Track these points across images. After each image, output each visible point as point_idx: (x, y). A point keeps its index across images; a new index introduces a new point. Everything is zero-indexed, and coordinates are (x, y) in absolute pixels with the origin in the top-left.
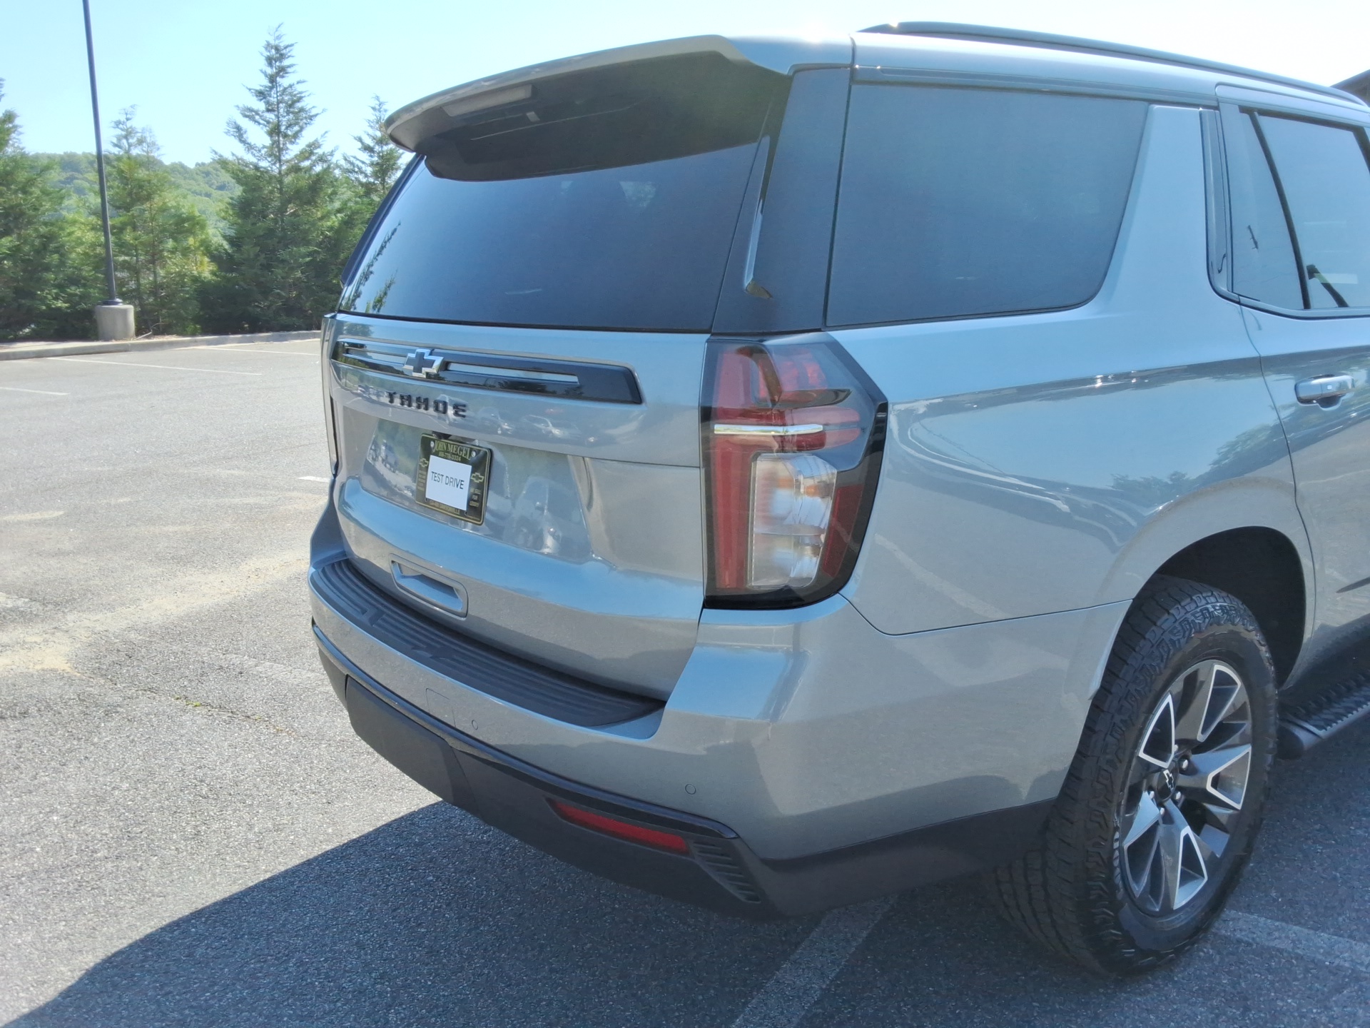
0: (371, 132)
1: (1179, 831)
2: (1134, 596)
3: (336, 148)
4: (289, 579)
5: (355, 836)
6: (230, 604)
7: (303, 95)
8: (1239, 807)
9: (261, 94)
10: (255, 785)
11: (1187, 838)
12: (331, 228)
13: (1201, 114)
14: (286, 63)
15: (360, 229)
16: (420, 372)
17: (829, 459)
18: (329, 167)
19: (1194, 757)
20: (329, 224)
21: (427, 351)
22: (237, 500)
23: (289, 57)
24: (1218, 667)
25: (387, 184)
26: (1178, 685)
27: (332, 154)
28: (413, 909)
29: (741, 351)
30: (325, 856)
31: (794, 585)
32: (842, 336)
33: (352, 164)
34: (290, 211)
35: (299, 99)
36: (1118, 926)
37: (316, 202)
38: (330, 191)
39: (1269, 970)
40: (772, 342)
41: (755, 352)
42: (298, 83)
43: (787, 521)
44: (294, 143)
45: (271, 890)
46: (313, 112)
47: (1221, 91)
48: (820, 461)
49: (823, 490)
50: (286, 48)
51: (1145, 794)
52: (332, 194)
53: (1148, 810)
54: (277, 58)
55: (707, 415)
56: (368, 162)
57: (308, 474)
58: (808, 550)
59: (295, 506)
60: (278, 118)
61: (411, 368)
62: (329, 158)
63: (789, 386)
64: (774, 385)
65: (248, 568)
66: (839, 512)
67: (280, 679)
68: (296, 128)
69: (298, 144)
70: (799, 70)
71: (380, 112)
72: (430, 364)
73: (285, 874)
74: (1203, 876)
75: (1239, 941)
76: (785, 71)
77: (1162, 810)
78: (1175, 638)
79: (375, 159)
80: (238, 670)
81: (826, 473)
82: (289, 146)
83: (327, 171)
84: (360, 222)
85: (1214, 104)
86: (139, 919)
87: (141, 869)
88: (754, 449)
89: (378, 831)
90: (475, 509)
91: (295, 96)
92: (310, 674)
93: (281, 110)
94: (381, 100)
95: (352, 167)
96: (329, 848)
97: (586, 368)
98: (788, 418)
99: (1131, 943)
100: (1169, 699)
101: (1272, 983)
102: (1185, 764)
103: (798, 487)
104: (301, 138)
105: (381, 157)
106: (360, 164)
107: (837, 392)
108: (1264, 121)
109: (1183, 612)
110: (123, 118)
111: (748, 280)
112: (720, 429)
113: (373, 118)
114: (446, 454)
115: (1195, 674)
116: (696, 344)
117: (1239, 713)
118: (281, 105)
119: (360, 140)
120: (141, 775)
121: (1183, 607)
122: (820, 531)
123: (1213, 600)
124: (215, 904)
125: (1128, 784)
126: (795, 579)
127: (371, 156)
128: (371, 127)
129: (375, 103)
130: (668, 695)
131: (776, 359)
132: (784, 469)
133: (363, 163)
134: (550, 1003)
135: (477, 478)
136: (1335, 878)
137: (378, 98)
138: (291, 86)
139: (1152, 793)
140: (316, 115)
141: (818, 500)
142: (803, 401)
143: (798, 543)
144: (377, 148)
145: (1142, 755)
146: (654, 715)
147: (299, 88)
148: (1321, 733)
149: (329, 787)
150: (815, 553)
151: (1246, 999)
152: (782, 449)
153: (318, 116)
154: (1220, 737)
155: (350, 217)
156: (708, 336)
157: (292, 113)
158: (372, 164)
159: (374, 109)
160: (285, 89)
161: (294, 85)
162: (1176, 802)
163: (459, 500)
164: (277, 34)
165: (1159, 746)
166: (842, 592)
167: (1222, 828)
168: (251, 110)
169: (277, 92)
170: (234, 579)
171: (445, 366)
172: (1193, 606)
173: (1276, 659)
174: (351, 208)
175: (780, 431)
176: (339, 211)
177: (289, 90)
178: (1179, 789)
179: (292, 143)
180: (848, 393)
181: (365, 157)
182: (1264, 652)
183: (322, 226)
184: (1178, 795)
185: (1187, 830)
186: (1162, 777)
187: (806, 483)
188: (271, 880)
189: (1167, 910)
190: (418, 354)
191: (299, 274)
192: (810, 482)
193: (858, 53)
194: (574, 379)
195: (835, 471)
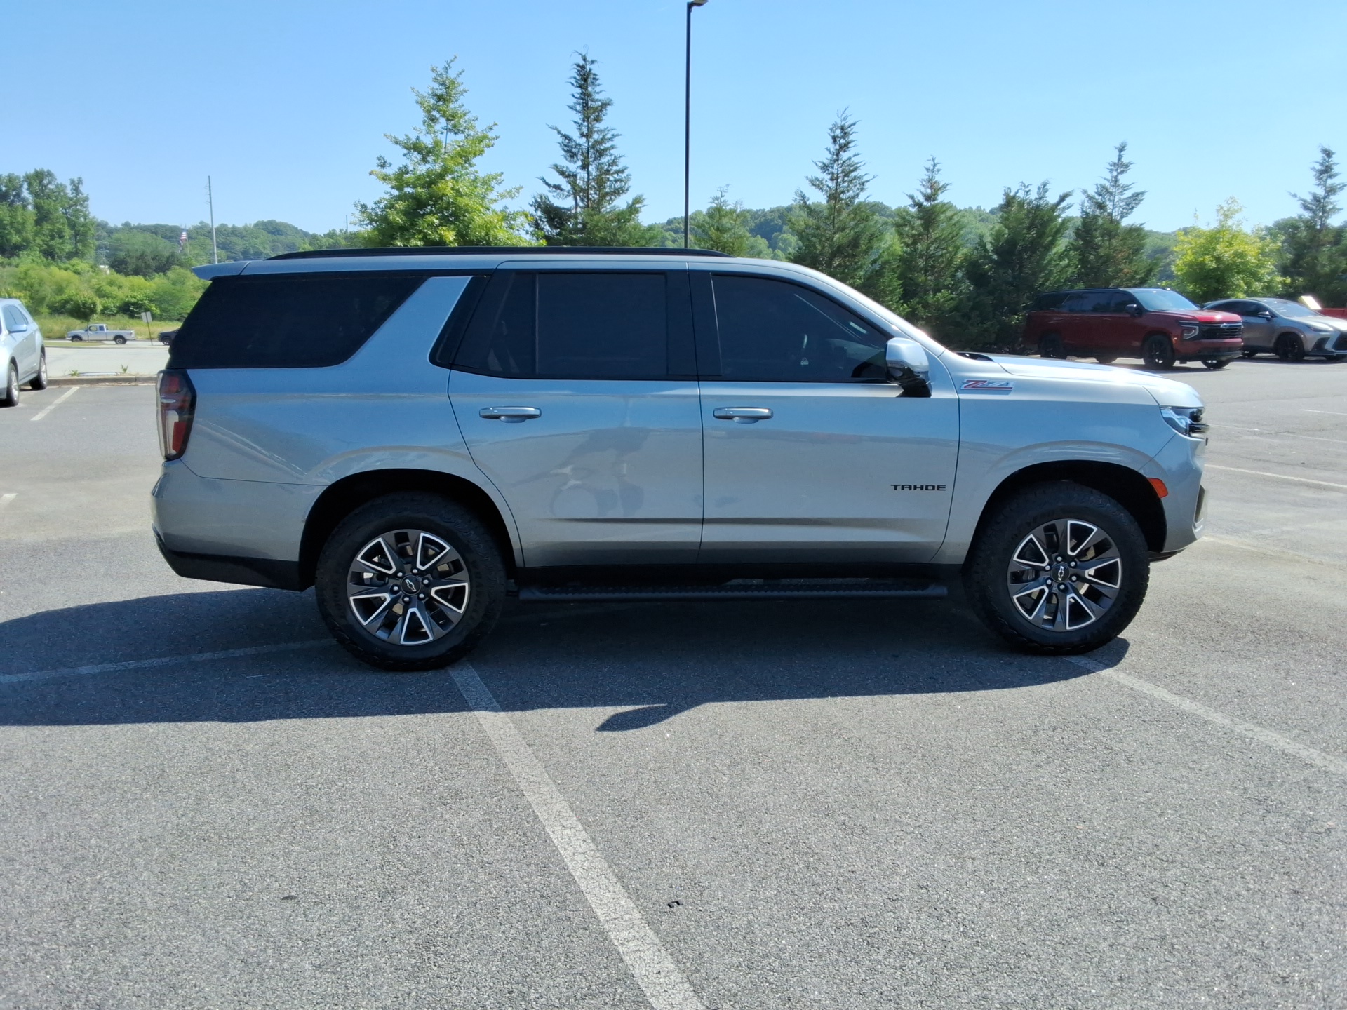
0: (923, 189)
7: (858, 165)
9: (825, 168)
14: (848, 139)
23: (850, 133)
34: (836, 262)
35: (855, 169)
42: (854, 156)
46: (865, 179)
50: (850, 127)
54: (842, 138)
60: (837, 185)
68: (851, 193)
71: (933, 172)
79: (922, 212)
91: (851, 166)
93: (841, 179)
94: (936, 162)
105: (926, 211)
110: (719, 195)
113: (925, 178)
118: (840, 174)
119: (912, 197)
127: (918, 210)
128: (924, 186)
129: (930, 165)
137: (933, 160)
138: (850, 159)
140: (867, 181)
144: (926, 203)
147: (855, 160)
157: (849, 180)
159: (928, 170)
160: (845, 161)
164: (843, 116)
168: (817, 179)
169: (838, 164)
176: (875, 261)
177: (848, 162)
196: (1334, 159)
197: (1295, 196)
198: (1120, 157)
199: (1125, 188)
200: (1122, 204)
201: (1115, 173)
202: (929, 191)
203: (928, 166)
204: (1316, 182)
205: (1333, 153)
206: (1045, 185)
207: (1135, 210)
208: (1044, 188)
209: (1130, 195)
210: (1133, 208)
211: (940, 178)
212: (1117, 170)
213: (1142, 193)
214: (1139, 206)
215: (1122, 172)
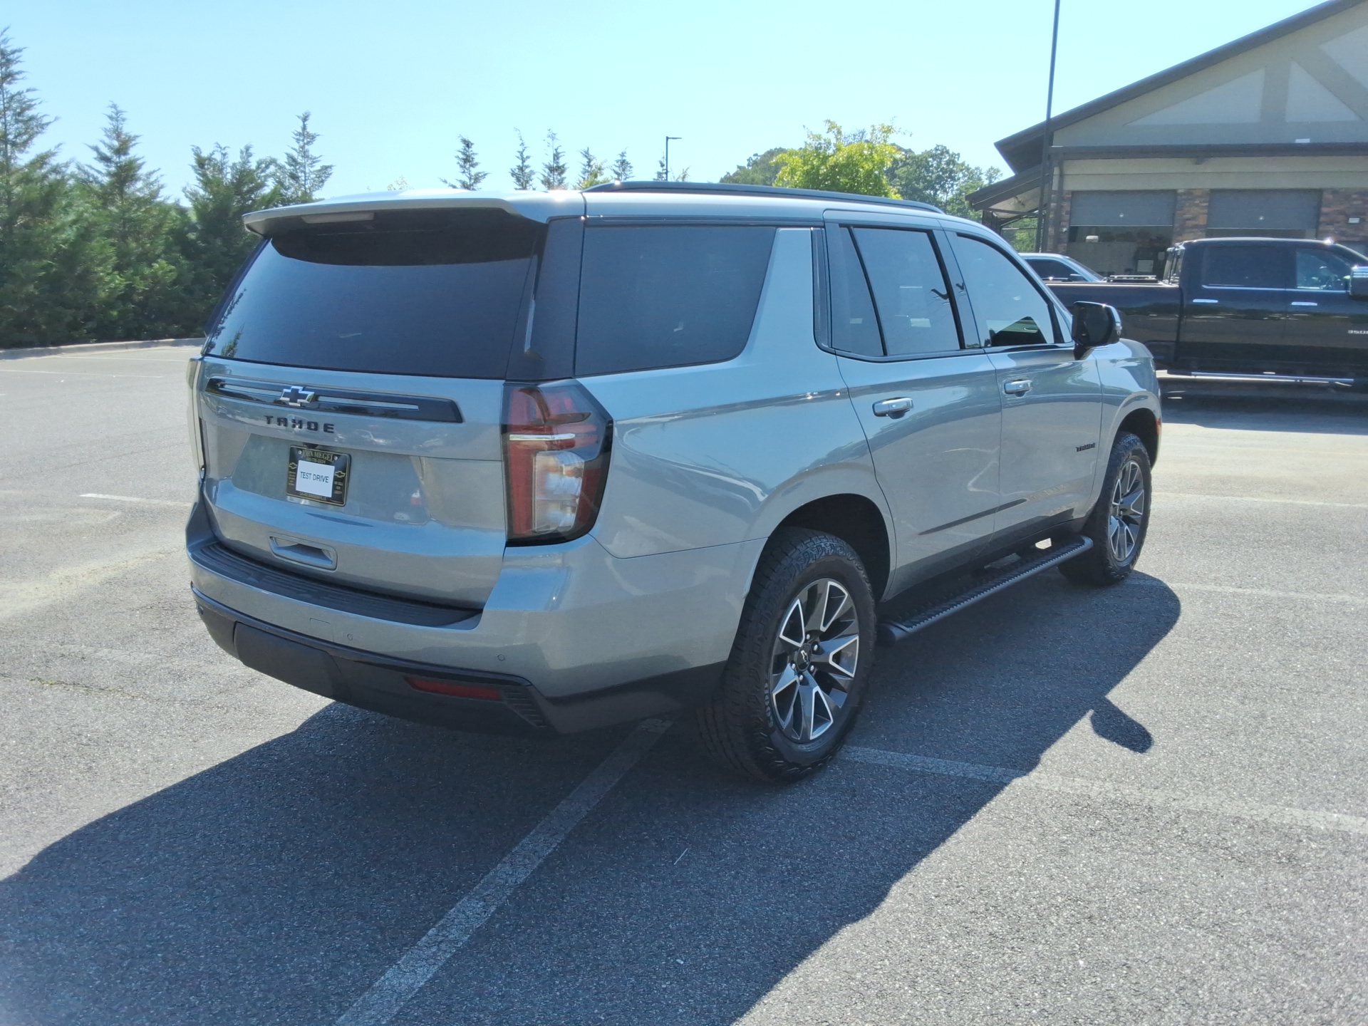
0: (107, 140)
1: (812, 689)
2: (769, 535)
3: (72, 160)
4: (102, 584)
5: (224, 760)
6: (52, 606)
7: (33, 103)
8: (853, 675)
10: (127, 735)
11: (817, 694)
12: (65, 242)
13: (811, 232)
14: (14, 68)
15: (98, 242)
16: (296, 402)
17: (579, 453)
18: (63, 177)
19: (821, 644)
20: (64, 236)
21: (300, 388)
22: (26, 518)
23: (17, 62)
24: (831, 583)
25: (126, 193)
26: (804, 593)
27: (67, 165)
28: (284, 798)
29: (521, 390)
30: (203, 773)
31: (561, 531)
32: (584, 381)
33: (86, 173)
34: (20, 221)
35: (30, 107)
36: (771, 745)
37: (49, 214)
38: (64, 203)
39: (872, 775)
40: (543, 385)
41: (532, 391)
42: (28, 90)
43: (555, 493)
44: (23, 151)
45: (165, 797)
46: (45, 120)
47: (827, 215)
48: (574, 455)
49: (576, 473)
50: (13, 52)
51: (789, 665)
52: (66, 206)
53: (790, 675)
55: (505, 429)
56: (104, 171)
57: (88, 492)
58: (569, 509)
59: (85, 521)
60: (6, 126)
61: (288, 399)
62: (64, 169)
63: (554, 412)
64: (544, 408)
65: (58, 576)
66: (585, 488)
67: (121, 661)
68: (25, 137)
69: (27, 152)
70: (552, 220)
71: (117, 121)
72: (304, 397)
73: (174, 787)
74: (829, 719)
75: (856, 762)
76: (543, 220)
77: (801, 677)
78: (799, 563)
79: (113, 169)
80: (80, 656)
81: (578, 462)
82: (17, 154)
83: (62, 182)
84: (98, 234)
85: (822, 224)
86: (63, 823)
87: (51, 793)
88: (534, 450)
89: (242, 756)
90: (339, 496)
91: (25, 103)
92: (147, 656)
93: (8, 119)
94: (119, 109)
95: (86, 177)
96: (205, 768)
97: (422, 400)
98: (554, 430)
99: (781, 757)
100: (798, 602)
101: (872, 782)
102: (816, 647)
103: (562, 471)
104: (32, 146)
105: (118, 167)
106: (96, 174)
107: (583, 415)
108: (856, 231)
109: (805, 547)
111: (527, 347)
112: (514, 437)
113: (109, 126)
114: (313, 459)
115: (815, 587)
116: (497, 386)
117: (848, 614)
118: (8, 113)
119: (96, 149)
120: (23, 734)
121: (805, 545)
122: (577, 497)
123: (825, 540)
124: (123, 809)
125: (774, 653)
126: (562, 527)
127: (107, 166)
128: (108, 136)
129: (110, 112)
130: (484, 604)
131: (545, 395)
132: (552, 461)
133: (99, 172)
134: (399, 838)
135: (340, 474)
136: (923, 726)
137: (114, 106)
138: (19, 94)
139: (794, 665)
140: (48, 124)
141: (574, 478)
142: (565, 420)
143: (563, 507)
144: (115, 158)
145: (781, 636)
146: (475, 617)
147: (29, 96)
148: (908, 629)
149: (192, 731)
150: (573, 511)
151: (855, 791)
152: (550, 449)
153: (50, 126)
154: (837, 630)
155: (86, 229)
156: (503, 381)
157: (21, 121)
158: (109, 174)
159: (111, 118)
160: (12, 97)
161: (23, 92)
162: (811, 673)
163: (326, 490)
165: (793, 631)
166: (590, 533)
167: (842, 689)
169: (4, 99)
170: (47, 585)
171: (315, 398)
172: (812, 543)
173: (871, 579)
174: (86, 220)
175: (549, 438)
176: (75, 222)
177: (17, 97)
178: (812, 664)
179: (21, 151)
180: (590, 414)
181: (101, 166)
182: (862, 574)
183: (56, 239)
184: (812, 668)
185: (817, 689)
186: (800, 655)
187: (566, 469)
188: (165, 791)
189: (806, 741)
190: (293, 390)
191: (31, 288)
192: (569, 468)
193: (588, 206)
194: (415, 407)
195: (583, 461)
196: (474, 149)
197: (445, 182)
198: (304, 128)
199: (314, 160)
200: (313, 176)
201: (301, 143)
202: (116, 143)
203: (110, 113)
204: (460, 170)
205: (472, 144)
206: (247, 149)
207: (326, 183)
208: (247, 152)
209: (319, 168)
210: (323, 181)
211: (128, 129)
212: (303, 140)
213: (330, 167)
214: (329, 180)
215: (308, 143)
